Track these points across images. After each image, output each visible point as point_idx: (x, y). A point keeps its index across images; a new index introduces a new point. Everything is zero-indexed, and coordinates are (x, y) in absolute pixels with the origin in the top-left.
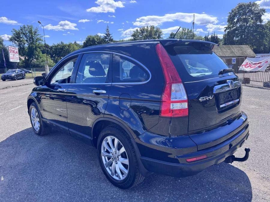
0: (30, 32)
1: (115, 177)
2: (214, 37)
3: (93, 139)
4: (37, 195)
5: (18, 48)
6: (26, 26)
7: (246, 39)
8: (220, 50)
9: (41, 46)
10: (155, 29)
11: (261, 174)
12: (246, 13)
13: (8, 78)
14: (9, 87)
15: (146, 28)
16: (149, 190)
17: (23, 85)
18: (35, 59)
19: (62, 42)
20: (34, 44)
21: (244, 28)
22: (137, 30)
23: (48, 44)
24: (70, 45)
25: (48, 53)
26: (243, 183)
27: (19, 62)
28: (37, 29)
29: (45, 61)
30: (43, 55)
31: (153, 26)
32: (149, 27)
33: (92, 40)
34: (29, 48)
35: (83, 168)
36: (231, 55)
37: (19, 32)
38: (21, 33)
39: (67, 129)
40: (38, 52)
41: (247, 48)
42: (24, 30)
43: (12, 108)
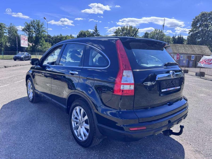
0: (38, 25)
1: (79, 138)
2: (180, 37)
3: (67, 108)
4: (21, 145)
5: (28, 37)
6: (35, 21)
7: (206, 41)
8: (183, 48)
9: (45, 36)
10: (133, 29)
11: (195, 148)
12: (207, 20)
13: (18, 59)
14: (18, 65)
15: (126, 27)
16: (104, 151)
17: (28, 64)
18: (40, 46)
19: (61, 34)
20: (40, 34)
21: (204, 32)
22: (119, 28)
23: (50, 35)
24: (66, 37)
25: (50, 42)
26: (178, 153)
27: (27, 47)
28: (43, 23)
29: (46, 48)
30: (46, 43)
31: (132, 26)
32: (128, 27)
33: (84, 34)
34: (36, 37)
35: (59, 129)
36: (192, 53)
37: (29, 25)
38: (31, 26)
39: (50, 99)
40: (43, 41)
41: (205, 48)
42: (34, 24)
43: (17, 81)
